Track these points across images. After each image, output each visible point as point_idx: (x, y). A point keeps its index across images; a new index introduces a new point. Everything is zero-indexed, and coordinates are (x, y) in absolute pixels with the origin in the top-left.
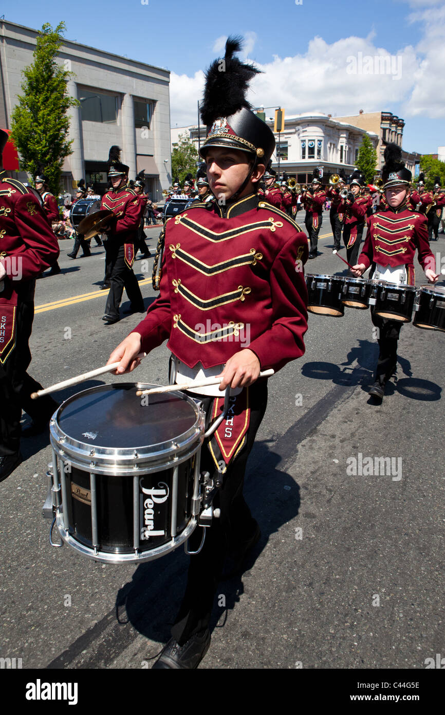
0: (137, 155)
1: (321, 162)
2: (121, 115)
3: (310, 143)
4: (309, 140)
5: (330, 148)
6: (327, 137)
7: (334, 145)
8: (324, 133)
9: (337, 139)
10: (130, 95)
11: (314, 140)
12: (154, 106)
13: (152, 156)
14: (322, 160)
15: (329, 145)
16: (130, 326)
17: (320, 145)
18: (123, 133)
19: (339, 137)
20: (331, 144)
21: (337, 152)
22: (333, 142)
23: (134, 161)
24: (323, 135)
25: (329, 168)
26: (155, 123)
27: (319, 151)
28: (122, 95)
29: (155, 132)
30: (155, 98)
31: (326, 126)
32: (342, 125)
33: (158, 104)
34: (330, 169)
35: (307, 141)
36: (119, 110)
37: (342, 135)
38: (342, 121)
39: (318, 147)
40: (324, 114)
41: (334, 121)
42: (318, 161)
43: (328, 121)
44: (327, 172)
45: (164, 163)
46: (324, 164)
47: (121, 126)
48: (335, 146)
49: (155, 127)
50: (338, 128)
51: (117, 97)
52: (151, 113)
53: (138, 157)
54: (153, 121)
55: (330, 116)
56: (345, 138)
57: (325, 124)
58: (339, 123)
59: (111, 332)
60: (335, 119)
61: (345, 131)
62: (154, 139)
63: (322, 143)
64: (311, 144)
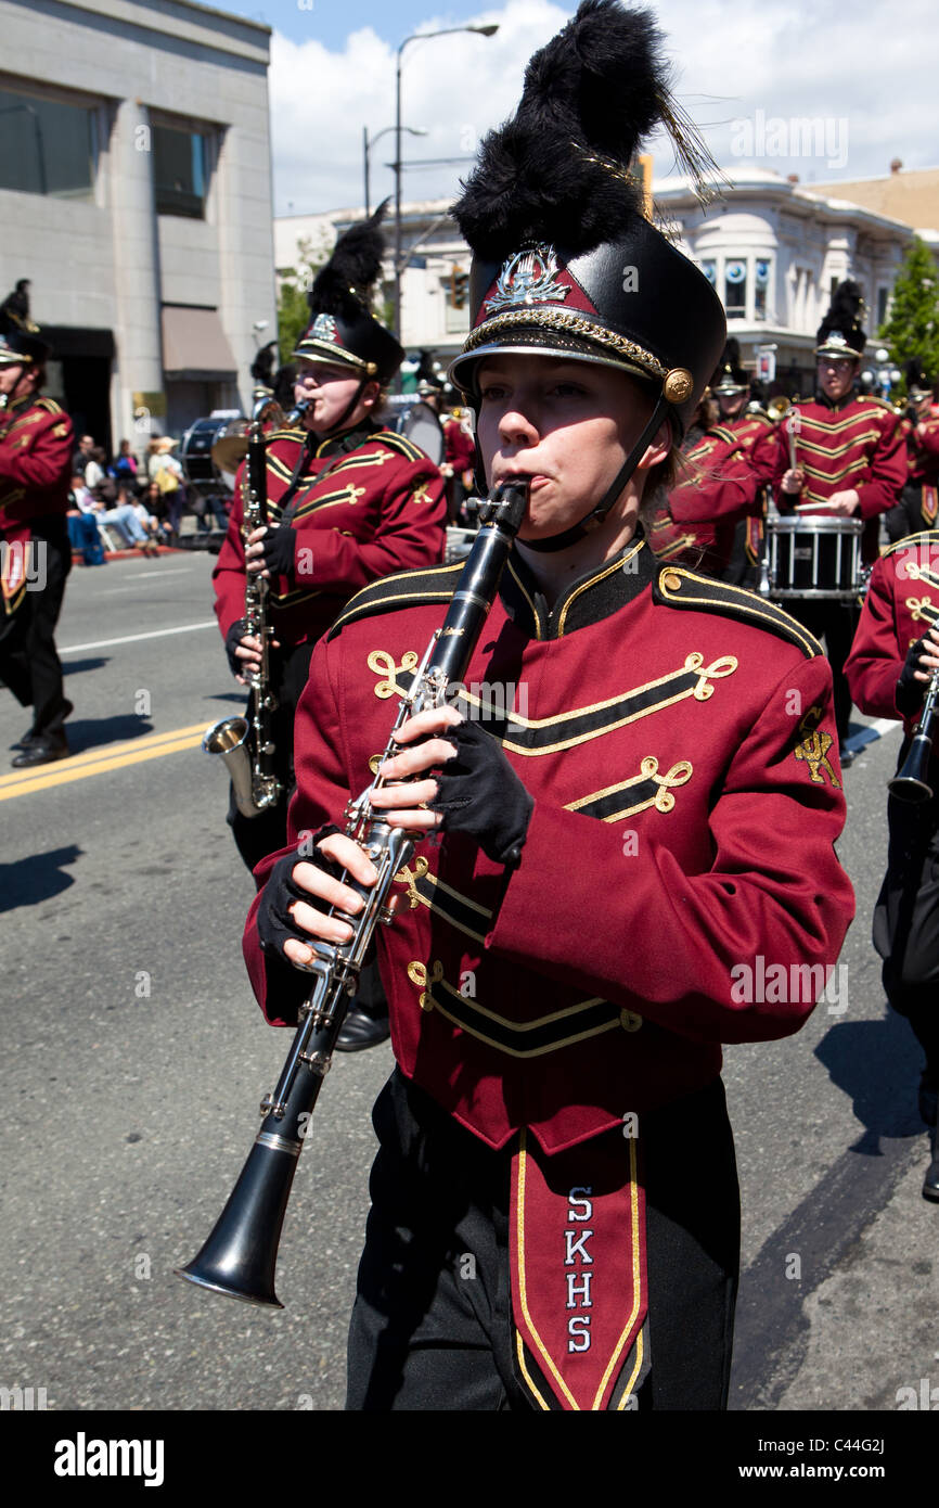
0: (163, 305)
1: (766, 333)
2: (108, 172)
3: (732, 268)
4: (729, 260)
5: (796, 285)
6: (788, 250)
7: (809, 274)
8: (777, 234)
9: (818, 255)
10: (141, 105)
11: (744, 260)
12: (220, 144)
13: (213, 309)
14: (770, 326)
15: (791, 275)
16: (177, 883)
17: (763, 273)
18: (117, 231)
19: (825, 249)
20: (799, 272)
21: (818, 298)
22: (806, 265)
23: (153, 323)
24: (772, 241)
25: (792, 349)
26: (223, 200)
27: (760, 296)
28: (111, 104)
29: (224, 231)
30: (221, 117)
31: (785, 212)
32: (835, 210)
33: (231, 138)
34: (796, 355)
35: (721, 263)
36: (104, 157)
37: (834, 243)
38: (834, 196)
39: (758, 282)
40: (776, 173)
41: (810, 196)
42: (758, 327)
43: (790, 195)
44: (787, 362)
45: (253, 331)
46: (778, 338)
47: (109, 207)
48: (812, 278)
49: (223, 215)
50: (822, 218)
51: (96, 110)
52: (209, 167)
53: (168, 312)
54: (217, 196)
55: (794, 179)
56: (847, 251)
57: (779, 207)
58: (823, 205)
59: (114, 906)
60: (811, 189)
61: (843, 231)
62: (217, 252)
63: (771, 269)
64: (735, 271)
